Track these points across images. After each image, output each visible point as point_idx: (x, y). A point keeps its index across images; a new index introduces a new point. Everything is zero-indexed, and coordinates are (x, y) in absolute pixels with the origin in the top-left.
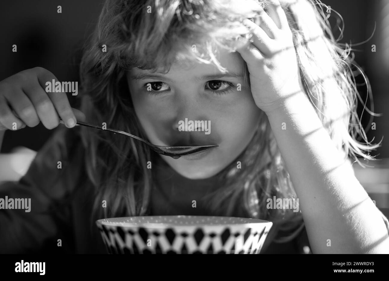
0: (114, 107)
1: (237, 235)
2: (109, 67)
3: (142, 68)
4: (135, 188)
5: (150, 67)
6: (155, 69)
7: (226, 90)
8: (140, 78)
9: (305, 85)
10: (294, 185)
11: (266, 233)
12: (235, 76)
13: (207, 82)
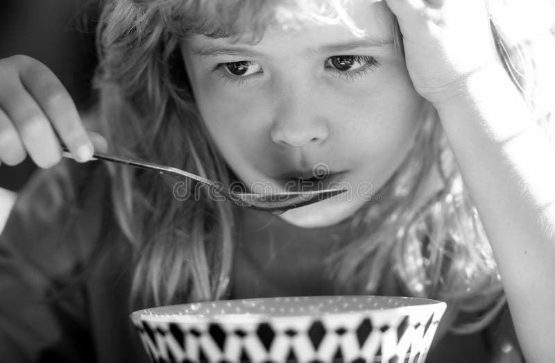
0: (160, 103)
1: (384, 329)
2: (150, 34)
3: (212, 36)
4: (206, 244)
5: (227, 33)
6: (237, 37)
7: (363, 69)
8: (207, 53)
9: (502, 53)
10: (486, 229)
11: (435, 323)
12: (378, 44)
13: (329, 58)
